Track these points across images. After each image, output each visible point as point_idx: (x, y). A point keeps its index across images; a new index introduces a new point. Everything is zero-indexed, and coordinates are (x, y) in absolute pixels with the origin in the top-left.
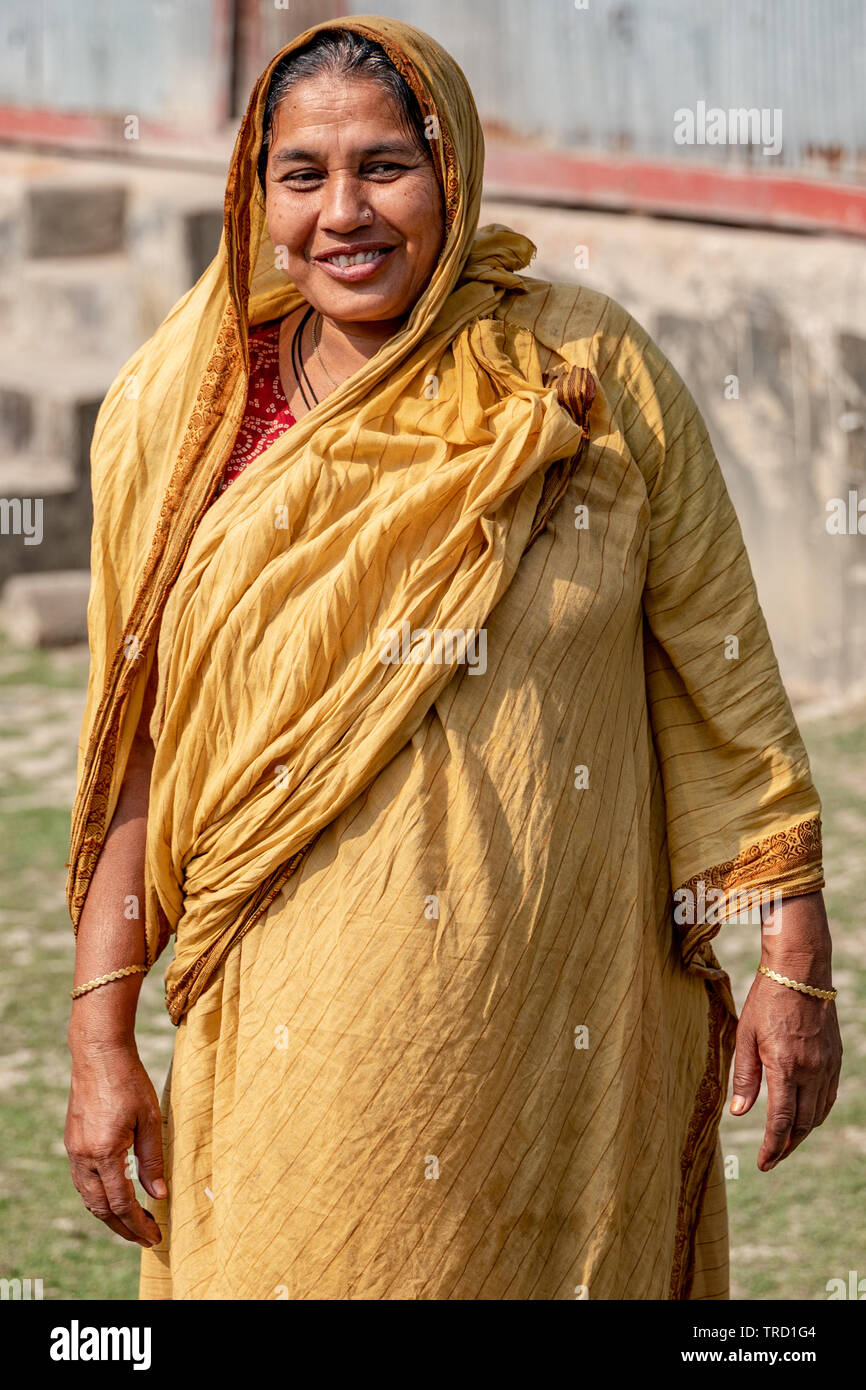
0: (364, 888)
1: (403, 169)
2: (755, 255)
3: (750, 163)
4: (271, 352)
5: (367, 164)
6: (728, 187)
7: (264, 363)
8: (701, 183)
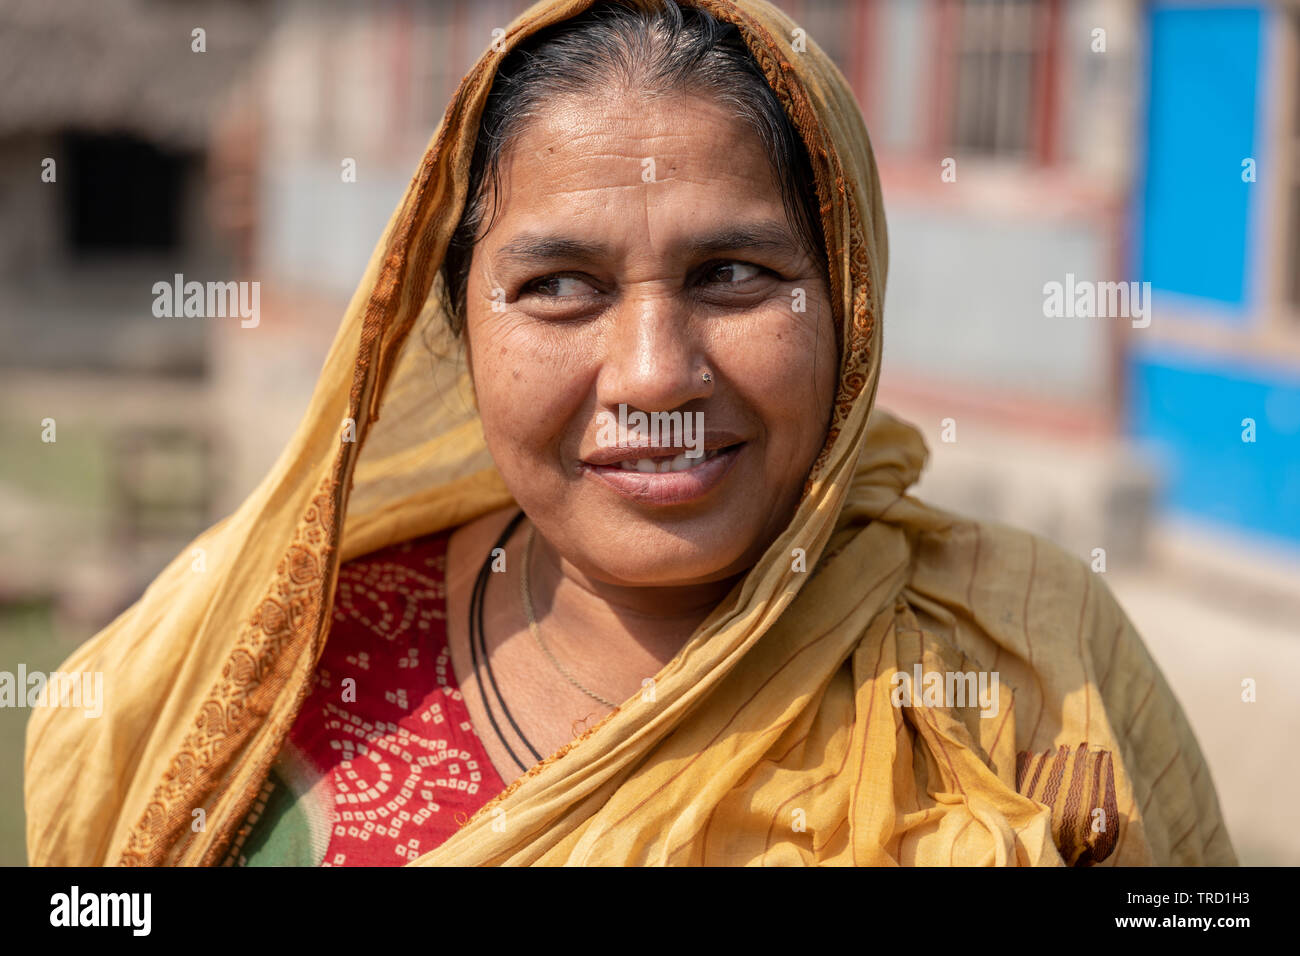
4: (431, 595)
7: (418, 617)
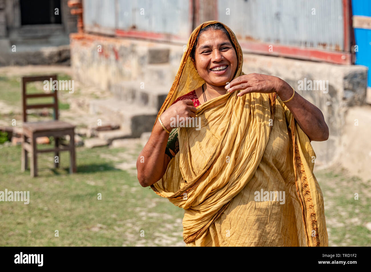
0: (250, 209)
1: (228, 48)
2: (307, 67)
3: (306, 46)
5: (221, 48)
6: (301, 52)
8: (295, 51)
